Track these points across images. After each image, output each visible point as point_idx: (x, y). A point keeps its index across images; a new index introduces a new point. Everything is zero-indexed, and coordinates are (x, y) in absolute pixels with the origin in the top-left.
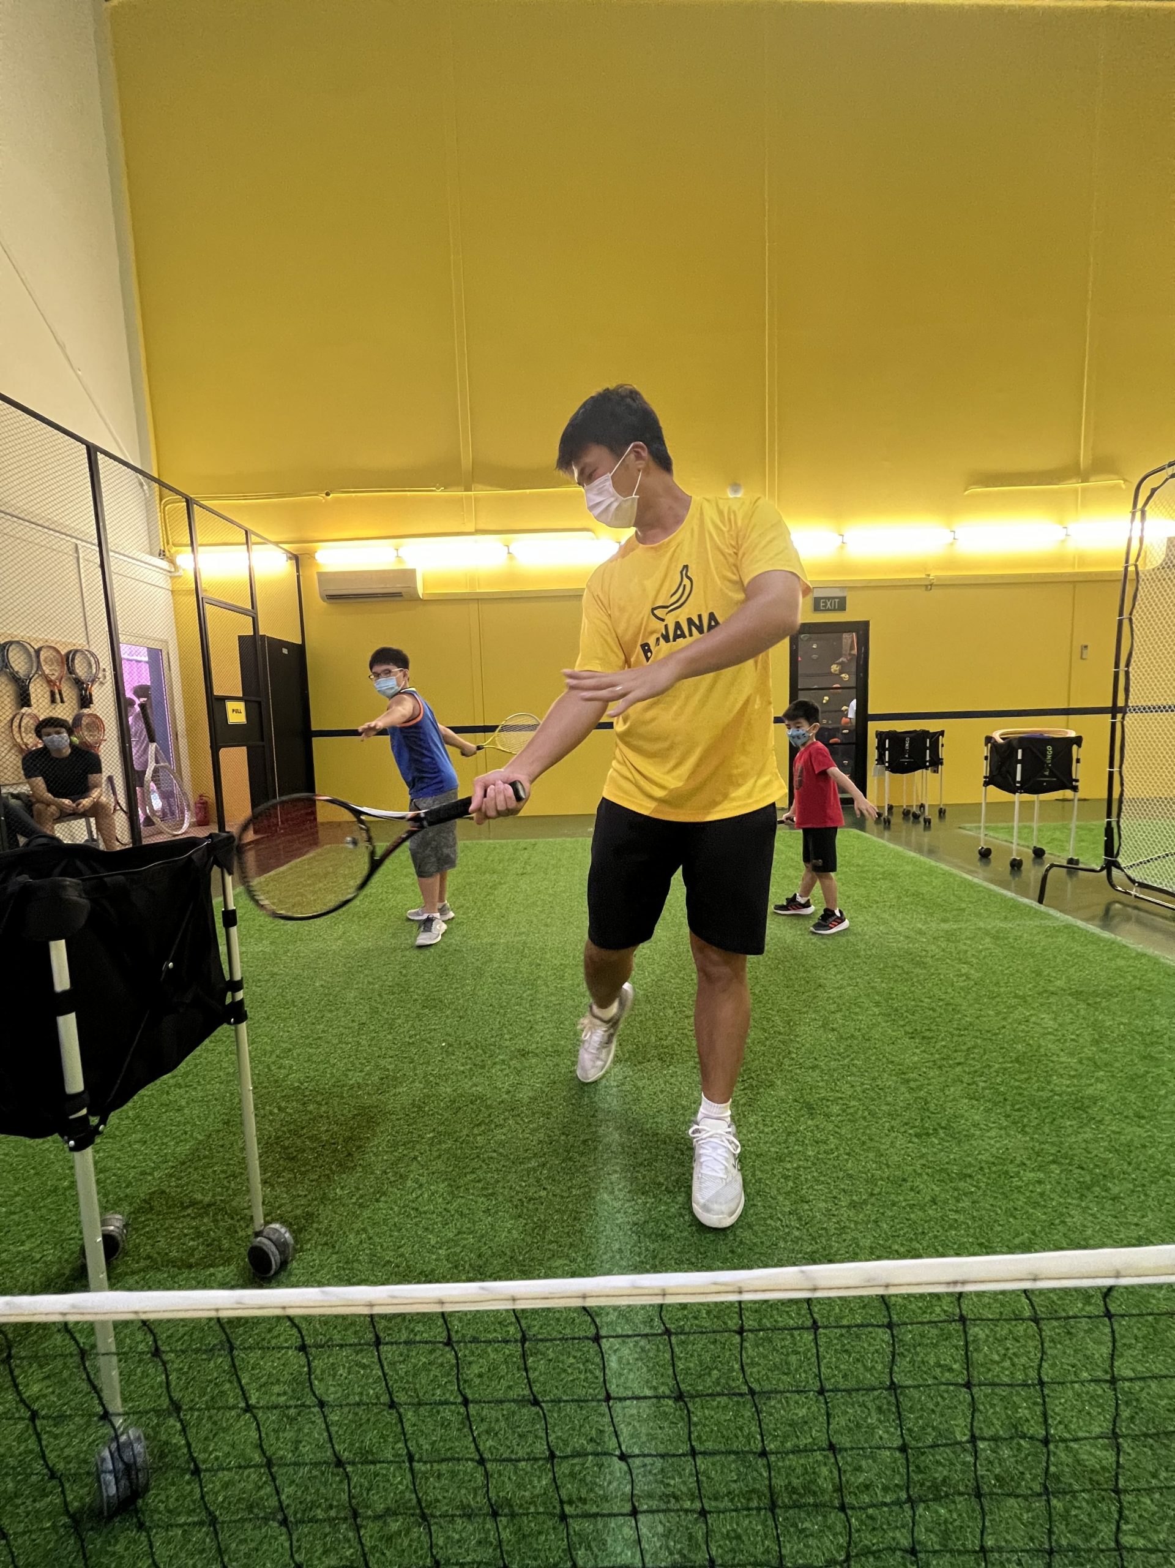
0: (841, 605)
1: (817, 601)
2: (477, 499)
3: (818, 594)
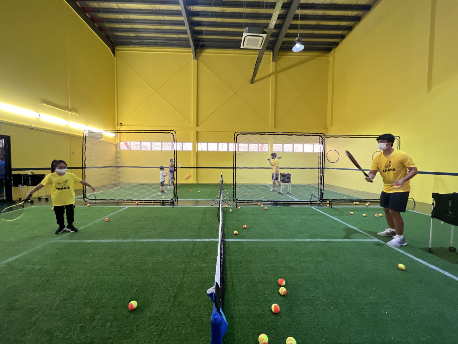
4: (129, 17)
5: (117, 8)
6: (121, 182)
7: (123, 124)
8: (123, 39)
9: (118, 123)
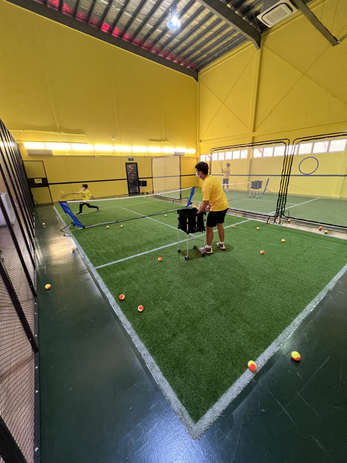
0: (133, 160)
1: (129, 159)
2: (62, 135)
3: (129, 158)
4: (195, 45)
5: (186, 45)
6: (199, 186)
7: (202, 141)
8: (202, 62)
9: (199, 140)
